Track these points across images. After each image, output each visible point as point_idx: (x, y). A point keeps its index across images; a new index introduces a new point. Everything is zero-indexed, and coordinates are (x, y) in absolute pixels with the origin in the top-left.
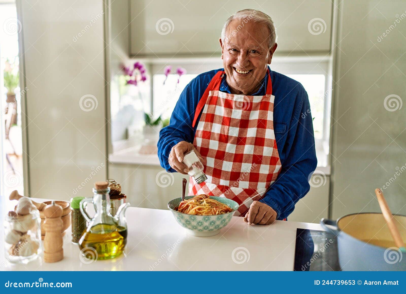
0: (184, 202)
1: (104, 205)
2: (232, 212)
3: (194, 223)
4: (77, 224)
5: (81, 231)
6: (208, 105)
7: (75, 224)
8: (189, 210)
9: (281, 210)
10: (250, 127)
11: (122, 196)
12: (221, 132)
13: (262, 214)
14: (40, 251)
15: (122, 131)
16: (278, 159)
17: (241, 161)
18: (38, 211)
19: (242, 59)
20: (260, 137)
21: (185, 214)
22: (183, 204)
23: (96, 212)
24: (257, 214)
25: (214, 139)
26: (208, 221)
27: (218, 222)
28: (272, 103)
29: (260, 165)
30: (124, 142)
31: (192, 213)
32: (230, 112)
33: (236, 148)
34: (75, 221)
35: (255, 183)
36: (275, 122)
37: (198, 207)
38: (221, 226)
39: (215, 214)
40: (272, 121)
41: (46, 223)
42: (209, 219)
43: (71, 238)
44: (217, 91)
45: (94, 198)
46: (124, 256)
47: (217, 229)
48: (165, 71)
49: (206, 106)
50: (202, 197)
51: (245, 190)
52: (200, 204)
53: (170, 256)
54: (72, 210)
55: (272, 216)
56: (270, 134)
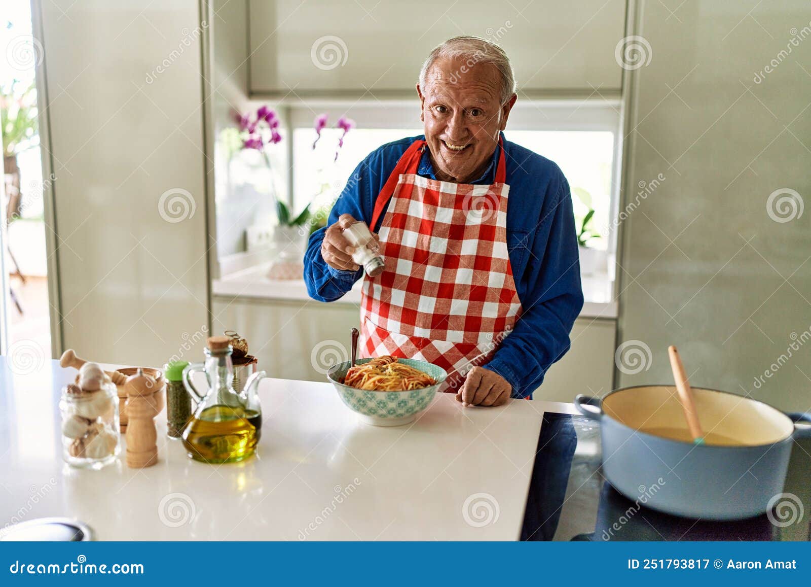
0: (356, 369)
1: (223, 375)
2: (436, 385)
3: (372, 404)
4: (176, 406)
5: (183, 418)
6: (396, 199)
7: (173, 406)
8: (364, 382)
9: (520, 382)
10: (466, 239)
11: (250, 360)
12: (417, 245)
13: (486, 388)
14: (118, 450)
15: (236, 237)
16: (514, 292)
17: (450, 296)
18: (114, 385)
19: (456, 125)
20: (483, 255)
21: (356, 388)
22: (353, 373)
23: (210, 386)
24: (478, 388)
25: (406, 258)
26: (394, 401)
27: (411, 401)
28: (505, 198)
29: (483, 303)
30: (240, 256)
31: (369, 387)
32: (433, 211)
33: (443, 273)
34: (173, 402)
35: (475, 333)
36: (509, 229)
37: (378, 377)
38: (417, 409)
39: (407, 388)
40: (503, 228)
41: (130, 405)
42: (396, 397)
43: (166, 429)
44: (414, 175)
45: (206, 363)
46: (257, 459)
47: (410, 413)
48: (316, 123)
49: (393, 201)
50: (385, 361)
51: (458, 346)
52: (382, 371)
53: (333, 458)
54: (167, 383)
55: (503, 392)
56: (500, 250)
